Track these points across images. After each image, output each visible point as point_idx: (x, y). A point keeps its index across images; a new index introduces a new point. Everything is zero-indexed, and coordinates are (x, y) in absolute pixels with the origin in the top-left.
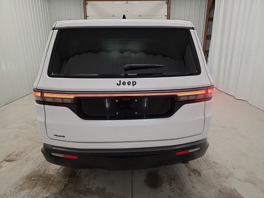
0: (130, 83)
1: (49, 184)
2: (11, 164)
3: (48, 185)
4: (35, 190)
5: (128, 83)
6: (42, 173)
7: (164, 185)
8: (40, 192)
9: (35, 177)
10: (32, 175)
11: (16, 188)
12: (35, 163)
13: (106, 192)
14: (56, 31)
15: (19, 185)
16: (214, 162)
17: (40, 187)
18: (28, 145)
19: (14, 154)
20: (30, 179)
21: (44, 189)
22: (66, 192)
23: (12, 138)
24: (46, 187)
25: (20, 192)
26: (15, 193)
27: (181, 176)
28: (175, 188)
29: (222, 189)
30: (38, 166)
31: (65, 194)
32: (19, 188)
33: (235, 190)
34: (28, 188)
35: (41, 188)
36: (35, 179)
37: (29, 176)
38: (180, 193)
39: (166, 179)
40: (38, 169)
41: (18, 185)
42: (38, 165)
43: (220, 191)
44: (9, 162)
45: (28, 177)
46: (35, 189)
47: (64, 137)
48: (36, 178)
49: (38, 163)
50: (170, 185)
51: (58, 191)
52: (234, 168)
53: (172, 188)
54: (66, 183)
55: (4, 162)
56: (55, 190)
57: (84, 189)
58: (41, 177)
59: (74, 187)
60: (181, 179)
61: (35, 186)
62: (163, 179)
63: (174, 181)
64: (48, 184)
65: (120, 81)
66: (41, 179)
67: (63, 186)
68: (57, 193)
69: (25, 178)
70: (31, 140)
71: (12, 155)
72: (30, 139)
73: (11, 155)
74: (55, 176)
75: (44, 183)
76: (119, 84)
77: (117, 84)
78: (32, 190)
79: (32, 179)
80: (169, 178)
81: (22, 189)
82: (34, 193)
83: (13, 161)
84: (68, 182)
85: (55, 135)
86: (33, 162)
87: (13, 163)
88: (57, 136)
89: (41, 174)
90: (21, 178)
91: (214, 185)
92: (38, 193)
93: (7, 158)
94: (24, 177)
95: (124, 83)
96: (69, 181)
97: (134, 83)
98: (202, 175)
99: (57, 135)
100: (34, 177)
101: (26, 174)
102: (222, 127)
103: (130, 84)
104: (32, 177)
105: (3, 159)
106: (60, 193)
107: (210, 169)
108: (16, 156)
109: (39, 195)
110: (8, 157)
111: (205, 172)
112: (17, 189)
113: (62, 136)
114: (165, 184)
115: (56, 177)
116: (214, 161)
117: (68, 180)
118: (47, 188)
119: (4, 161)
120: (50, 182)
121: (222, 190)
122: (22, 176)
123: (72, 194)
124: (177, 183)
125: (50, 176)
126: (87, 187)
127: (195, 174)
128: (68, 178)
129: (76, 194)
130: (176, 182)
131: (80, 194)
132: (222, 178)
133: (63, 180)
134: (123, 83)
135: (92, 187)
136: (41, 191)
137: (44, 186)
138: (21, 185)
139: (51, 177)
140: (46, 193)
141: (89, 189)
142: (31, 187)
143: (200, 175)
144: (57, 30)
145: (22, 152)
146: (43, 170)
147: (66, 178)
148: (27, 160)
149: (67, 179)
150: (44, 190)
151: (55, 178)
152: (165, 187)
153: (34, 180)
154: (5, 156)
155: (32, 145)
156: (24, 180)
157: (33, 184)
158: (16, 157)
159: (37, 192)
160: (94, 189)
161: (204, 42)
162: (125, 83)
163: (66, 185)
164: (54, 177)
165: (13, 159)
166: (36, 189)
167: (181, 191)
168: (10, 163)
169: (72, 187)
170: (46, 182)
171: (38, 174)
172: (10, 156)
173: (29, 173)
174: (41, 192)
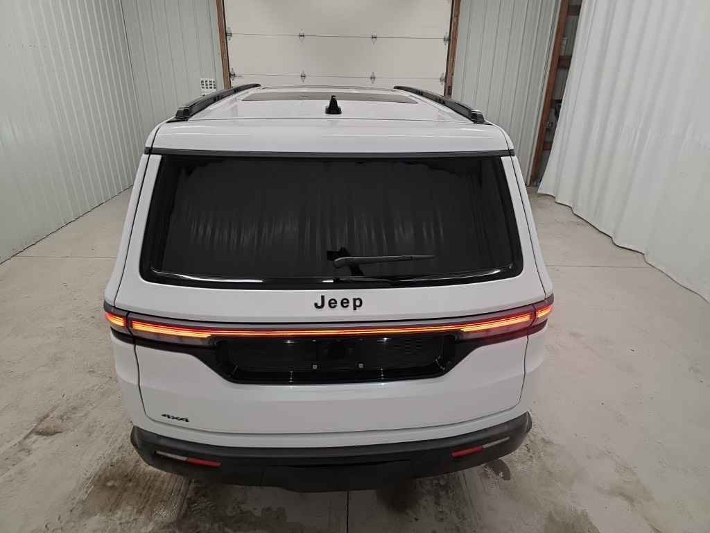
0: (348, 302)
1: (151, 500)
2: (53, 441)
3: (149, 503)
4: (118, 516)
5: (342, 303)
6: (132, 467)
7: (422, 502)
8: (131, 520)
9: (115, 481)
10: (108, 474)
11: (71, 511)
12: (110, 440)
13: (287, 520)
14: (156, 159)
15: (78, 502)
16: (543, 440)
17: (129, 508)
18: (87, 387)
19: (56, 413)
20: (104, 485)
21: (140, 512)
22: (192, 521)
23: (44, 366)
24: (143, 508)
25: (83, 522)
26: (72, 524)
27: (464, 477)
28: (448, 512)
29: (555, 512)
30: (120, 449)
31: (191, 528)
32: (80, 509)
33: (585, 515)
34: (102, 510)
35: (132, 511)
36: (116, 484)
37: (100, 477)
38: (459, 525)
39: (428, 487)
40: (120, 456)
41: (76, 501)
42: (118, 444)
43: (550, 518)
44: (45, 437)
45: (98, 480)
46: (117, 513)
47: (187, 421)
48: (118, 481)
49: (119, 441)
50: (436, 503)
51: (174, 518)
52: (589, 457)
53: (441, 512)
54: (192, 497)
55: (34, 437)
56: (165, 514)
57: (234, 513)
58: (130, 480)
59: (212, 507)
60: (464, 487)
61: (116, 505)
62: (422, 487)
63: (447, 492)
64: (148, 500)
65: (323, 297)
66: (130, 484)
67: (185, 505)
68: (173, 523)
69: (91, 483)
70: (93, 372)
71: (51, 415)
72: (90, 367)
73: (47, 416)
74: (162, 475)
75: (138, 496)
76: (319, 304)
77: (316, 305)
78: (111, 514)
79: (109, 484)
80: (436, 485)
81: (87, 514)
82: (118, 522)
83: (55, 433)
84: (196, 493)
85: (164, 415)
86: (104, 435)
87: (58, 440)
88: (169, 417)
89: (129, 470)
90: (80, 482)
91: (539, 503)
92: (127, 523)
93: (38, 424)
94: (89, 479)
95: (332, 304)
96: (197, 491)
97: (358, 303)
98: (513, 475)
99: (171, 415)
100: (112, 479)
101: (92, 470)
102: (574, 335)
103: (347, 306)
104: (107, 480)
105: (31, 429)
106: (179, 523)
107: (534, 460)
108: (61, 418)
109: (130, 529)
110: (42, 421)
111: (519, 467)
112: (75, 512)
113: (182, 419)
114: (426, 500)
115: (167, 479)
116: (544, 436)
117: (194, 489)
118: (146, 509)
119: (33, 435)
120: (153, 493)
121: (555, 516)
122: (84, 476)
123: (208, 526)
124: (453, 498)
125: (152, 478)
126: (243, 506)
127: (497, 473)
128: (195, 482)
129: (216, 525)
130: (451, 495)
131: (227, 526)
132: (559, 484)
133: (183, 487)
134: (330, 304)
135: (254, 509)
136: (133, 518)
137: (140, 504)
138: (83, 502)
139: (153, 481)
140: (146, 525)
141: (247, 512)
142: (109, 507)
143: (507, 476)
144: (159, 157)
145: (75, 408)
146: (134, 460)
147: (190, 483)
148: (90, 430)
149: (192, 486)
150: (140, 515)
151: (163, 482)
152: (424, 507)
153: (113, 487)
154: (34, 418)
155: (97, 387)
156: (88, 487)
157: (113, 499)
158: (60, 421)
159: (123, 521)
160: (258, 513)
161: (549, 77)
162: (336, 302)
163: (191, 502)
164: (161, 479)
165: (55, 428)
166: (120, 512)
167: (460, 520)
168: (50, 439)
169: (206, 508)
170: (144, 493)
171: (121, 471)
172: (47, 419)
173: (100, 469)
174: (132, 522)
